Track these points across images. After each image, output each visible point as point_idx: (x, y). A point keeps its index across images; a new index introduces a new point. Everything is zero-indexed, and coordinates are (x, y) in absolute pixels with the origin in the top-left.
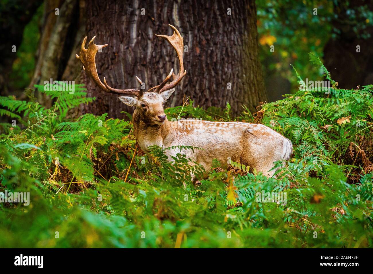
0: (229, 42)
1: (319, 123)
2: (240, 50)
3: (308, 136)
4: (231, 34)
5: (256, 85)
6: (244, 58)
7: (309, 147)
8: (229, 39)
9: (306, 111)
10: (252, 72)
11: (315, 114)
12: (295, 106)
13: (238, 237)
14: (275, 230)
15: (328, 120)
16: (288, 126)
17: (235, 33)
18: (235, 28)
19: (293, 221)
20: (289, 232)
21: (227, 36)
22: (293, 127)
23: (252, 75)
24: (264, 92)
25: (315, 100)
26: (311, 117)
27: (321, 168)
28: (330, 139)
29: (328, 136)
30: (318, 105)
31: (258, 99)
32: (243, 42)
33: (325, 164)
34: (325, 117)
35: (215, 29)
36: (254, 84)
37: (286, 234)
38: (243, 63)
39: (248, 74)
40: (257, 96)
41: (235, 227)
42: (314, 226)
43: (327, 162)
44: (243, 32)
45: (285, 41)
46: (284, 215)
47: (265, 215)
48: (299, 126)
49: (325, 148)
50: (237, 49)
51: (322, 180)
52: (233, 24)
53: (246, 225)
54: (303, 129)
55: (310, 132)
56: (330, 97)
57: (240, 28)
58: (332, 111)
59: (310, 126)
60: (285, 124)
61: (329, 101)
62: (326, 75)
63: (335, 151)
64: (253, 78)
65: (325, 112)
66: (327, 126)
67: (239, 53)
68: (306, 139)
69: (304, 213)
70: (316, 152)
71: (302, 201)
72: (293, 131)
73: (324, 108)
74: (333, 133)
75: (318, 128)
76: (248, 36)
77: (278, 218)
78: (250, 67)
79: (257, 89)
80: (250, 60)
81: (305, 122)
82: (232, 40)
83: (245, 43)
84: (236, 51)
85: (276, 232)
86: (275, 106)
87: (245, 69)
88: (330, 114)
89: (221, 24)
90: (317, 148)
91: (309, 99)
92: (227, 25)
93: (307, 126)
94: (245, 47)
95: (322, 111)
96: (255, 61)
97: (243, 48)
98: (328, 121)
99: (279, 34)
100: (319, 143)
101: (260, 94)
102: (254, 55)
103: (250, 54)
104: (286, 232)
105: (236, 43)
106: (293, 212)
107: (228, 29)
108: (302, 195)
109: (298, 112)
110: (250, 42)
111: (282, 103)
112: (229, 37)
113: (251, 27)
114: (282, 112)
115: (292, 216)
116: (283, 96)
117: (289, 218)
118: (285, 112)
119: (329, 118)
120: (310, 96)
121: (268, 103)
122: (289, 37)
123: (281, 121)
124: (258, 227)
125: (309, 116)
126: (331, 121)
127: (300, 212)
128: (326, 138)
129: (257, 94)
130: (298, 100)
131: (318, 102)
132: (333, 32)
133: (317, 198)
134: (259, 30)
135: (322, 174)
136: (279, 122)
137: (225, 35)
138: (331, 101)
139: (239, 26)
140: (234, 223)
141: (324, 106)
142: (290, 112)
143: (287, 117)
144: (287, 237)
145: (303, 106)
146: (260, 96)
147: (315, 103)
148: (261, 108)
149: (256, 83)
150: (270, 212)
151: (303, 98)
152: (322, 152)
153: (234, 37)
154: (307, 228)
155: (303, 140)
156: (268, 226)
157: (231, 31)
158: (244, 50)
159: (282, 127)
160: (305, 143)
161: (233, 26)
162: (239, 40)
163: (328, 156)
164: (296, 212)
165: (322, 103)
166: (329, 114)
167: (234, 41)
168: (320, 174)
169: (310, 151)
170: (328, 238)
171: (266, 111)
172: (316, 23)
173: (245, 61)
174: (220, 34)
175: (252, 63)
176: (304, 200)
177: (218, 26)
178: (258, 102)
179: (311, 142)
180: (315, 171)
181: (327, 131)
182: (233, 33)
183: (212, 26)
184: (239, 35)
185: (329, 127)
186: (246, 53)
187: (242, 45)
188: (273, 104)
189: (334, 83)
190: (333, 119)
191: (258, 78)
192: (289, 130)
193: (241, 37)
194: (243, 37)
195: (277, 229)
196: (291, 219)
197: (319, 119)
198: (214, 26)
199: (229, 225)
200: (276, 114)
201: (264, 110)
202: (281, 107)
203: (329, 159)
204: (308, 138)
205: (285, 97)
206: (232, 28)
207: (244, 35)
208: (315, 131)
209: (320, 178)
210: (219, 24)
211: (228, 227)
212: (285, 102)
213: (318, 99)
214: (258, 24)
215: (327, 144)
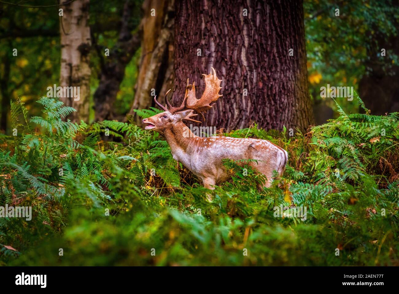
0: (285, 78)
1: (355, 142)
2: (294, 85)
3: (347, 152)
4: (286, 72)
5: (307, 112)
6: (297, 91)
7: (348, 160)
8: (285, 76)
9: (346, 133)
10: (303, 102)
11: (352, 135)
12: (337, 129)
13: (293, 231)
14: (322, 226)
15: (362, 139)
16: (332, 144)
17: (290, 71)
18: (290, 67)
19: (336, 218)
20: (332, 227)
21: (284, 73)
22: (336, 145)
23: (303, 104)
24: (313, 118)
25: (353, 124)
26: (350, 137)
27: (357, 177)
28: (364, 155)
29: (362, 152)
30: (355, 128)
31: (308, 123)
32: (296, 78)
33: (361, 174)
34: (360, 137)
35: (274, 67)
36: (305, 112)
37: (330, 228)
38: (296, 94)
39: (300, 104)
40: (307, 120)
41: (290, 223)
42: (352, 223)
43: (362, 172)
44: (296, 70)
45: (329, 77)
46: (328, 213)
47: (313, 213)
48: (340, 144)
49: (360, 161)
50: (291, 83)
51: (359, 187)
52: (288, 64)
53: (299, 222)
54: (343, 147)
55: (349, 149)
56: (364, 122)
57: (294, 67)
58: (366, 133)
59: (349, 144)
60: (329, 143)
61: (363, 125)
62: (361, 104)
63: (368, 164)
64: (304, 107)
65: (361, 133)
66: (362, 144)
67: (293, 87)
68: (345, 154)
69: (344, 212)
70: (353, 164)
71: (342, 203)
72: (335, 148)
73: (360, 131)
74: (367, 150)
75: (355, 146)
76: (300, 73)
77: (323, 216)
78: (301, 98)
79: (307, 115)
80: (302, 93)
81: (345, 141)
82: (287, 77)
83: (298, 79)
84: (291, 85)
85: (322, 227)
86: (321, 128)
87: (298, 99)
88: (365, 135)
89: (279, 64)
90: (354, 161)
91: (348, 123)
92: (284, 65)
93: (346, 144)
94: (298, 83)
95: (358, 133)
96: (305, 93)
97: (296, 83)
98: (363, 141)
99: (324, 72)
100: (355, 157)
101: (310, 119)
102: (304, 88)
103: (301, 87)
104: (330, 227)
105: (291, 79)
106: (335, 212)
107: (284, 68)
108: (342, 198)
109: (339, 133)
110: (302, 78)
111: (327, 126)
112: (285, 74)
113: (303, 67)
114: (326, 133)
115: (335, 214)
116: (327, 120)
117: (333, 216)
118: (329, 133)
119: (363, 138)
120: (348, 121)
121: (316, 126)
122: (333, 74)
123: (326, 140)
124: (308, 223)
125: (348, 136)
126: (365, 140)
127: (341, 211)
128: (361, 154)
129: (307, 119)
130: (339, 124)
131: (355, 126)
132: (366, 70)
133: (352, 200)
134: (309, 69)
135: (359, 182)
136: (324, 141)
137: (282, 73)
138: (365, 125)
139: (293, 66)
140: (290, 220)
141: (360, 128)
142: (333, 133)
143: (331, 137)
144: (331, 231)
145: (343, 129)
146: (310, 121)
147: (352, 126)
148: (310, 130)
149: (306, 110)
150: (317, 212)
151: (343, 122)
152: (358, 164)
153: (289, 74)
154: (347, 224)
155: (343, 155)
156: (316, 222)
157: (287, 69)
158: (296, 85)
159: (327, 145)
160: (345, 157)
161: (289, 66)
162: (293, 77)
163: (363, 168)
164: (338, 211)
165: (358, 126)
166: (363, 135)
167: (289, 77)
168: (357, 182)
169: (349, 164)
170: (362, 232)
171: (314, 132)
172: (353, 64)
173: (298, 93)
174: (278, 72)
175: (303, 95)
176: (344, 202)
177: (276, 66)
178: (308, 125)
179: (349, 157)
180: (353, 179)
181: (362, 148)
182: (288, 71)
183: (272, 66)
184: (293, 73)
185: (364, 145)
186: (298, 87)
187: (296, 81)
188: (319, 127)
189: (368, 111)
190: (366, 139)
191: (308, 106)
192: (332, 147)
193: (294, 74)
194: (296, 75)
195: (323, 225)
196: (334, 217)
197: (355, 139)
198: (273, 65)
199: (286, 222)
200: (322, 135)
201: (313, 132)
202: (326, 129)
203: (363, 170)
204: (347, 154)
205: (329, 122)
206: (288, 68)
207: (297, 73)
208: (352, 148)
209: (357, 185)
210: (278, 64)
211: (285, 223)
212: (329, 126)
213: (355, 123)
214: (308, 64)
215: (362, 158)
